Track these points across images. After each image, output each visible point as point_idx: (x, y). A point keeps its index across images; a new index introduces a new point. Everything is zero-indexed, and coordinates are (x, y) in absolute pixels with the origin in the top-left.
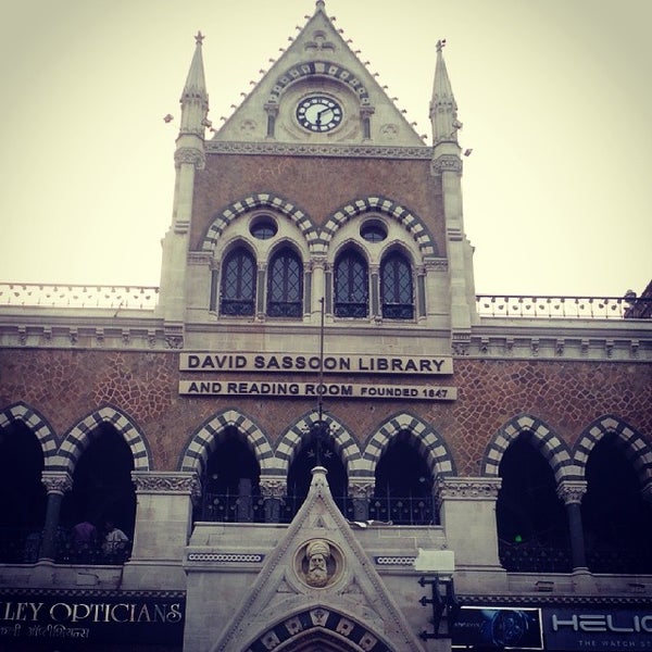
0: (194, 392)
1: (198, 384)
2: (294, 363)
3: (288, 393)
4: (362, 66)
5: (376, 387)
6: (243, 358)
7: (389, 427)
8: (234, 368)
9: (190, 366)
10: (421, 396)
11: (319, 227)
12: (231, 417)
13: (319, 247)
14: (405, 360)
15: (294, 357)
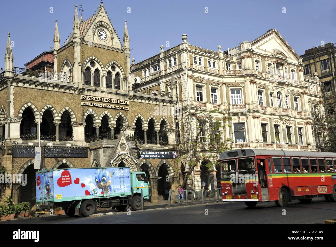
0: (84, 105)
1: (85, 103)
2: (102, 100)
3: (101, 106)
5: (117, 106)
6: (93, 98)
7: (118, 115)
8: (91, 100)
9: (83, 98)
10: (124, 109)
11: (104, 67)
12: (91, 110)
13: (104, 72)
14: (121, 101)
15: (102, 98)
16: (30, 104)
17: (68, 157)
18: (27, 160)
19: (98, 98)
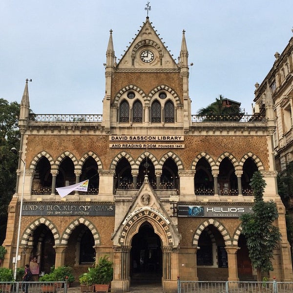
0: (113, 147)
1: (114, 145)
2: (140, 138)
3: (139, 147)
4: (160, 40)
5: (163, 145)
6: (127, 137)
7: (166, 156)
8: (124, 140)
9: (112, 139)
10: (175, 147)
11: (147, 96)
12: (124, 154)
13: (147, 102)
14: (171, 137)
15: (140, 136)
16: (44, 153)
17: (87, 216)
18: (34, 219)
19: (135, 137)
